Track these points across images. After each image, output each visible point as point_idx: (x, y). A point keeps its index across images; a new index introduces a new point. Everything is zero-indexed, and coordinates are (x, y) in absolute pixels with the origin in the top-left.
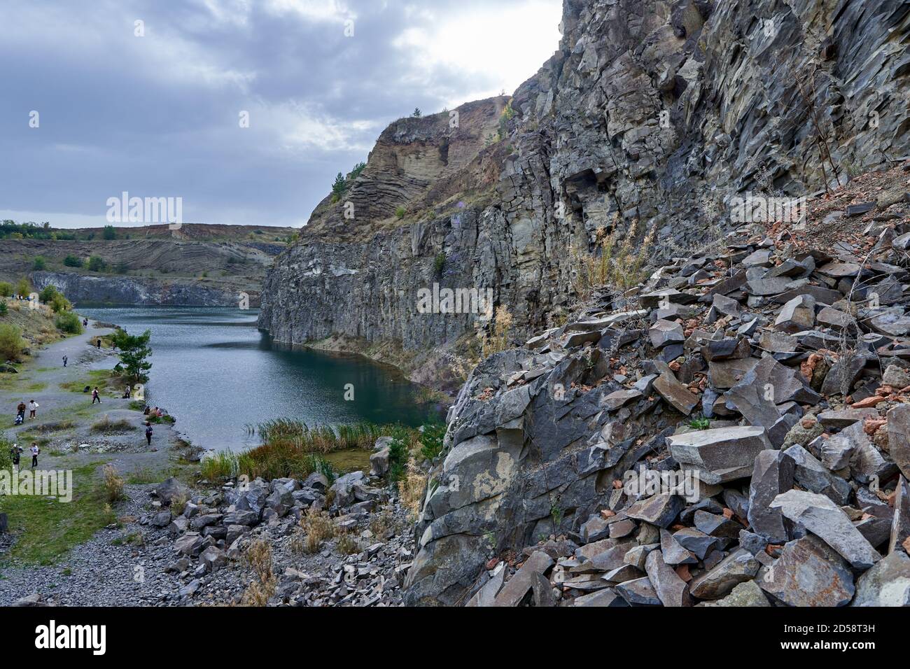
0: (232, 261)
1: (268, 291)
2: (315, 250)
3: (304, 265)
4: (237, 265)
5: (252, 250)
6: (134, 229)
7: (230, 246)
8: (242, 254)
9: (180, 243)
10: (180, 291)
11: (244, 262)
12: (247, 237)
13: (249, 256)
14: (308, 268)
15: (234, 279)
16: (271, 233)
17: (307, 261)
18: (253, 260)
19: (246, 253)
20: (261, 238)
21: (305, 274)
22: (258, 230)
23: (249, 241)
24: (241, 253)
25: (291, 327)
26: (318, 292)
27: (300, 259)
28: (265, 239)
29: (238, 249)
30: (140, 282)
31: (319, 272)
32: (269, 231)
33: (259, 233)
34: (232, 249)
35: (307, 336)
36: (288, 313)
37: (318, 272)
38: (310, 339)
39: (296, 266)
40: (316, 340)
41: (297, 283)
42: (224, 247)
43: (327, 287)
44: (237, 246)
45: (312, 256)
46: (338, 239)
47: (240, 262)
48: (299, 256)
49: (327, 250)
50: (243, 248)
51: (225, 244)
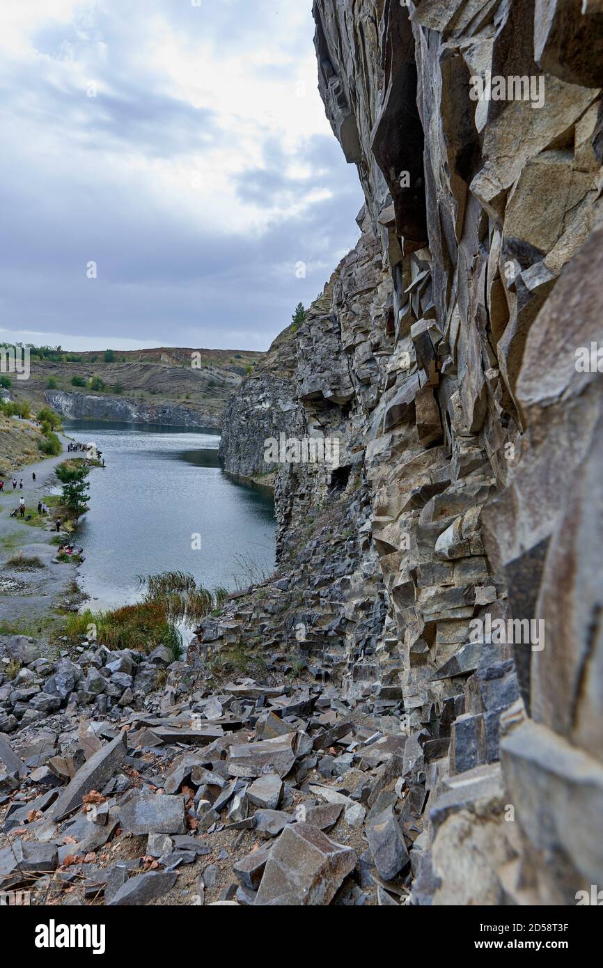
0: (212, 384)
1: (228, 420)
2: (265, 384)
3: (255, 398)
4: (216, 388)
5: (230, 374)
6: (129, 353)
7: (211, 370)
8: (222, 378)
9: (168, 366)
10: (165, 412)
11: (222, 386)
12: (227, 361)
13: (228, 380)
14: (259, 401)
15: (212, 401)
16: (249, 358)
17: (258, 394)
18: (231, 383)
19: (225, 377)
20: (240, 362)
21: (256, 407)
22: (238, 354)
23: (228, 365)
24: (220, 377)
25: (240, 459)
26: (266, 426)
27: (252, 392)
28: (244, 363)
29: (218, 373)
30: (132, 403)
31: (268, 406)
32: (247, 356)
33: (239, 357)
34: (212, 372)
35: (253, 470)
36: (238, 445)
37: (266, 405)
38: (256, 473)
39: (248, 399)
40: (261, 473)
41: (247, 416)
42: (205, 370)
43: (274, 421)
44: (217, 370)
45: (262, 389)
46: (287, 373)
47: (219, 386)
48: (251, 389)
49: (276, 384)
50: (222, 372)
51: (207, 368)
